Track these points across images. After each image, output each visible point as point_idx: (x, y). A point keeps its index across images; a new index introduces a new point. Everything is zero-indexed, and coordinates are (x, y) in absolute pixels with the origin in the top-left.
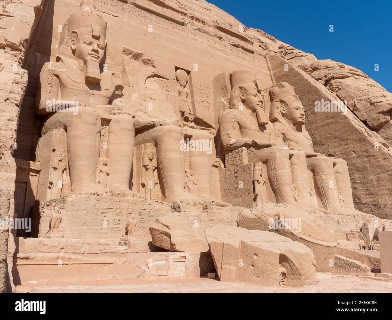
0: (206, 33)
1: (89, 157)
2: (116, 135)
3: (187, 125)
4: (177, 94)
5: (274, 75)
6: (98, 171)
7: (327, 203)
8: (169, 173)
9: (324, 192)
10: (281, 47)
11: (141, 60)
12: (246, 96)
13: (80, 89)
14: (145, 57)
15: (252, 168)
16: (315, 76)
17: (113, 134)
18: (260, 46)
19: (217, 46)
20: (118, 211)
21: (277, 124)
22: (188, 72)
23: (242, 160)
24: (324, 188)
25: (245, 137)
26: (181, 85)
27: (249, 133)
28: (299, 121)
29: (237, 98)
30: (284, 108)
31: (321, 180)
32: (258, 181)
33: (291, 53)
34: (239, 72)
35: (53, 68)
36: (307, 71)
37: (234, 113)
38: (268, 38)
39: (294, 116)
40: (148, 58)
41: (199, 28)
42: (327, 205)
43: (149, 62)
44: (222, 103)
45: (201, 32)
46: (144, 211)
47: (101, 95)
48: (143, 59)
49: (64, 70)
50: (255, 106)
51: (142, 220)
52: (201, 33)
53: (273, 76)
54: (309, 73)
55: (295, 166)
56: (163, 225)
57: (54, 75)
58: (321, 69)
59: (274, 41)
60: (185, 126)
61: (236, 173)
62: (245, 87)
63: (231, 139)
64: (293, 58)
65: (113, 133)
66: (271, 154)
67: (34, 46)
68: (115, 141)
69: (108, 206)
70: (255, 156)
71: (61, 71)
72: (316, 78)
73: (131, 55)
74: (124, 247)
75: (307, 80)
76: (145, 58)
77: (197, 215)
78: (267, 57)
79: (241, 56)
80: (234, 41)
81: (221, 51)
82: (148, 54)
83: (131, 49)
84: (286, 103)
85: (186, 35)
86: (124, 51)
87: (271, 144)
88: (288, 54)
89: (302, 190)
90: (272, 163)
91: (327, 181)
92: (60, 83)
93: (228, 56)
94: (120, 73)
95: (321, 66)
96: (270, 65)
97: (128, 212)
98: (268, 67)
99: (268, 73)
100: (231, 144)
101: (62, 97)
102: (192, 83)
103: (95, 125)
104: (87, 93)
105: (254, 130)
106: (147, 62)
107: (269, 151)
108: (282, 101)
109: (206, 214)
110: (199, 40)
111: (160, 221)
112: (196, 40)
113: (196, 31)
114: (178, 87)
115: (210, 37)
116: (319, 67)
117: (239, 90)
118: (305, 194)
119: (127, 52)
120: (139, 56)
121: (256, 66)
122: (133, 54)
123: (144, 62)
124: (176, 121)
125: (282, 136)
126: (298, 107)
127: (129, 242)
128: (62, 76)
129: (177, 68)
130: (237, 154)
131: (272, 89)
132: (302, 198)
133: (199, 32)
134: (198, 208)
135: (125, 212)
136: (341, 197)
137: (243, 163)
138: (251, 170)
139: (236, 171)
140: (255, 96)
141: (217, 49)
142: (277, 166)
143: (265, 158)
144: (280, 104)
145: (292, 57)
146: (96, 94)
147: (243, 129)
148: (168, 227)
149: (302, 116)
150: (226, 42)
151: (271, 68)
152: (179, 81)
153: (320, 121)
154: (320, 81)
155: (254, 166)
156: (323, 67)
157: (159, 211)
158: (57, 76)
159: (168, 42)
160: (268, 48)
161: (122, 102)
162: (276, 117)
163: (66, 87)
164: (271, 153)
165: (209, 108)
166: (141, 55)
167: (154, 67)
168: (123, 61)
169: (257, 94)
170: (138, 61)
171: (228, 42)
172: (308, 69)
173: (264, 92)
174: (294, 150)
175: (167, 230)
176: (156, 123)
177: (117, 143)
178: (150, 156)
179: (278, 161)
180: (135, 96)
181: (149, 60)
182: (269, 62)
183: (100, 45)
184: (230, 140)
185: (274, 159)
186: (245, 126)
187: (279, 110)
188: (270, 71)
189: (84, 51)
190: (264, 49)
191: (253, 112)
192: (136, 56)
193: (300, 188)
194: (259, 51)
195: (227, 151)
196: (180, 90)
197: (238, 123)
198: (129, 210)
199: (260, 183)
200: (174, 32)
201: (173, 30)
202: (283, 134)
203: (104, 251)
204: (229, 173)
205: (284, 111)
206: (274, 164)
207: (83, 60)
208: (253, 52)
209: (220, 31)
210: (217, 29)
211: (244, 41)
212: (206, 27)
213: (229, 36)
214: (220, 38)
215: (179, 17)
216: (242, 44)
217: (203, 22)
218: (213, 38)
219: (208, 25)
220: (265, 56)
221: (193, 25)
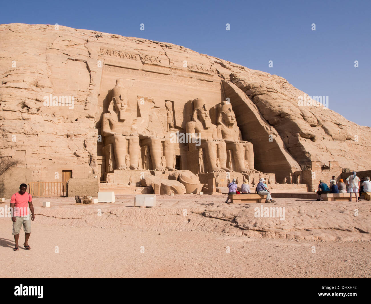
0: (183, 76)
1: (121, 155)
11: (147, 100)
12: (200, 114)
13: (118, 125)
14: (149, 99)
16: (248, 94)
18: (219, 76)
19: (189, 83)
20: (131, 174)
21: (219, 125)
35: (107, 117)
37: (193, 124)
38: (226, 68)
39: (228, 120)
41: (179, 75)
47: (127, 126)
50: (204, 119)
51: (139, 177)
52: (180, 77)
53: (224, 94)
54: (245, 91)
59: (229, 69)
62: (199, 109)
71: (110, 118)
74: (129, 186)
78: (222, 83)
79: (205, 86)
81: (192, 85)
82: (150, 97)
83: (142, 96)
84: (225, 113)
85: (171, 81)
86: (138, 98)
88: (234, 79)
93: (196, 88)
96: (223, 88)
103: (123, 142)
104: (121, 126)
105: (203, 132)
108: (223, 113)
110: (179, 81)
112: (177, 82)
115: (185, 78)
116: (250, 88)
121: (214, 90)
123: (149, 101)
128: (111, 120)
133: (178, 77)
140: (204, 114)
141: (190, 85)
145: (236, 81)
146: (125, 126)
149: (232, 120)
150: (195, 79)
157: (146, 174)
158: (109, 120)
159: (161, 87)
160: (223, 77)
162: (219, 122)
163: (112, 124)
166: (147, 98)
167: (154, 103)
168: (138, 103)
171: (197, 79)
179: (209, 148)
180: (143, 122)
181: (151, 100)
183: (125, 103)
186: (198, 130)
189: (118, 107)
190: (221, 77)
191: (203, 122)
194: (217, 79)
197: (195, 129)
202: (222, 131)
207: (118, 111)
208: (212, 82)
209: (192, 72)
210: (190, 72)
211: (207, 75)
212: (184, 72)
213: (198, 75)
214: (191, 78)
215: (167, 71)
216: (206, 77)
217: (182, 70)
218: (187, 78)
219: (185, 71)
220: (220, 83)
221: (175, 73)
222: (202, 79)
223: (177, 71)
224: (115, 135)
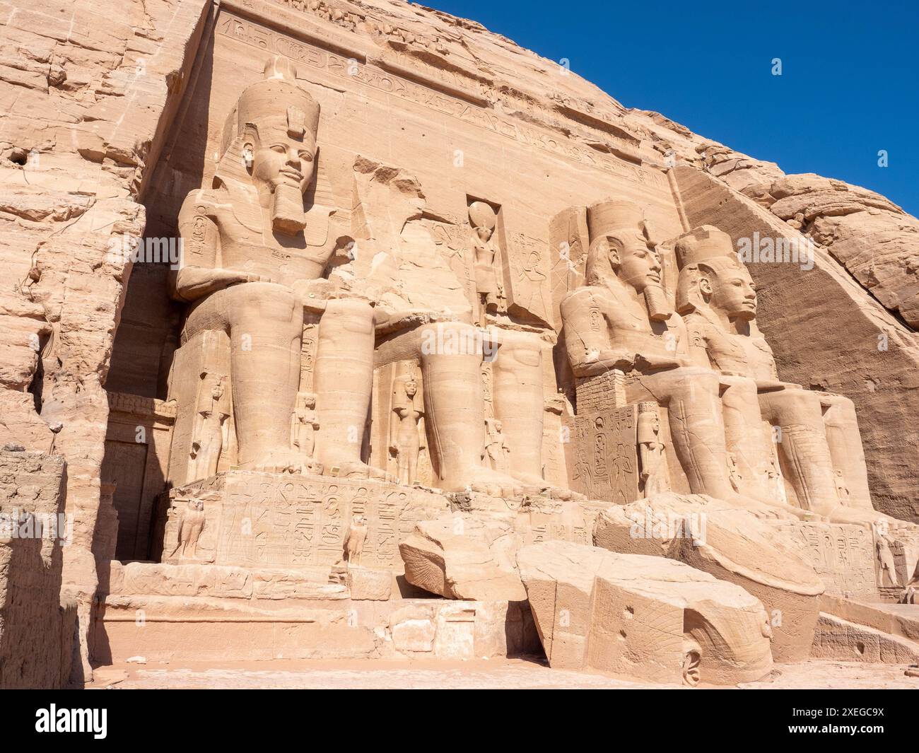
0: (534, 121)
1: (275, 390)
2: (334, 342)
3: (493, 323)
4: (470, 254)
5: (687, 210)
6: (295, 420)
7: (808, 496)
8: (449, 427)
9: (800, 471)
10: (701, 148)
11: (393, 184)
12: (622, 258)
13: (261, 245)
14: (402, 176)
15: (636, 415)
16: (780, 212)
17: (328, 341)
18: (655, 148)
19: (559, 150)
20: (332, 507)
21: (692, 317)
22: (496, 208)
23: (613, 398)
24: (801, 462)
25: (619, 347)
26: (480, 236)
29: (602, 261)
30: (707, 282)
31: (795, 443)
32: (647, 444)
33: (725, 161)
34: (607, 204)
35: (205, 202)
36: (762, 201)
37: (594, 296)
38: (674, 130)
39: (732, 299)
40: (408, 179)
41: (521, 113)
42: (809, 499)
43: (410, 187)
44: (571, 274)
45: (523, 119)
46: (391, 507)
47: (306, 259)
48: (399, 181)
49: (229, 205)
50: (642, 278)
51: (386, 527)
52: (523, 122)
53: (683, 212)
54: (766, 205)
55: (732, 411)
56: (429, 538)
57: (207, 216)
58: (792, 195)
59: (686, 136)
60: (489, 323)
61: (599, 425)
62: (620, 237)
63: (587, 351)
64: (729, 171)
65: (328, 338)
66: (676, 385)
67: (168, 158)
68: (333, 355)
69: (312, 497)
70: (642, 388)
71: (222, 209)
72: (783, 215)
73: (373, 174)
74: (340, 587)
76: (402, 179)
77: (507, 519)
78: (671, 172)
79: (612, 170)
80: (595, 136)
81: (569, 160)
82: (408, 170)
83: (372, 159)
84: (713, 271)
85: (491, 127)
86: (356, 165)
88: (717, 164)
89: (748, 465)
90: (679, 403)
91: (807, 445)
92: (220, 233)
93: (583, 172)
94: (348, 211)
95: (792, 188)
96: (676, 189)
97: (356, 510)
98: (674, 194)
99: (674, 205)
100: (588, 362)
101: (223, 263)
102: (504, 230)
103: (290, 320)
104: (275, 253)
105: (641, 332)
106: (406, 187)
107: (673, 378)
108: (703, 268)
109: (526, 516)
110: (520, 137)
111: (423, 530)
112: (512, 138)
113: (513, 119)
114: (474, 240)
115: (545, 130)
116: (788, 190)
118: (756, 475)
119: (364, 166)
120: (390, 174)
121: (647, 192)
122: (375, 170)
123: (400, 188)
125: (704, 344)
127: (350, 576)
128: (225, 219)
129: (471, 200)
130: (602, 385)
131: (681, 241)
132: (749, 483)
133: (519, 120)
134: (509, 503)
135: (348, 509)
136: (841, 482)
137: (614, 404)
138: (632, 421)
139: (600, 421)
140: (642, 256)
141: (560, 157)
142: (690, 411)
143: (663, 394)
144: (699, 274)
145: (726, 170)
146: (296, 256)
147: (616, 331)
148: (438, 543)
149: (748, 300)
150: (579, 141)
151: (679, 195)
152: (476, 226)
153: (790, 311)
154: (790, 221)
155: (640, 411)
156: (796, 191)
157: (423, 509)
158: (214, 219)
159: (452, 144)
160: (672, 153)
161: (350, 272)
162: (689, 303)
163: (232, 241)
164: (678, 382)
165: (541, 284)
166: (394, 172)
167: (422, 197)
168: (355, 186)
170: (388, 184)
171: (584, 141)
172: (763, 195)
173: (664, 248)
174: (731, 375)
175: (436, 550)
176: (421, 318)
177: (336, 360)
178: (409, 389)
179: (693, 399)
180: (379, 259)
181: (411, 182)
182: (674, 181)
183: (303, 151)
184: (587, 354)
185: (685, 395)
186: (620, 323)
187: (696, 287)
188: (677, 201)
189: (271, 164)
190: (663, 153)
191: (638, 292)
192: (384, 175)
193: (745, 461)
194: (654, 158)
195: (580, 378)
196: (478, 247)
197: (605, 317)
198: (356, 505)
199: (653, 449)
200: (466, 121)
201: (464, 117)
202: (706, 340)
203: (292, 594)
204: (585, 426)
205: (709, 288)
206: (684, 406)
207: (268, 183)
208: (639, 162)
209: (566, 117)
210: (560, 112)
212: (537, 109)
214: (566, 133)
215: (476, 90)
216: (616, 143)
217: (529, 98)
218: (551, 133)
219: (539, 105)
220: (666, 170)
221: (506, 105)
222: (602, 144)
223: (511, 100)
224: (245, 281)
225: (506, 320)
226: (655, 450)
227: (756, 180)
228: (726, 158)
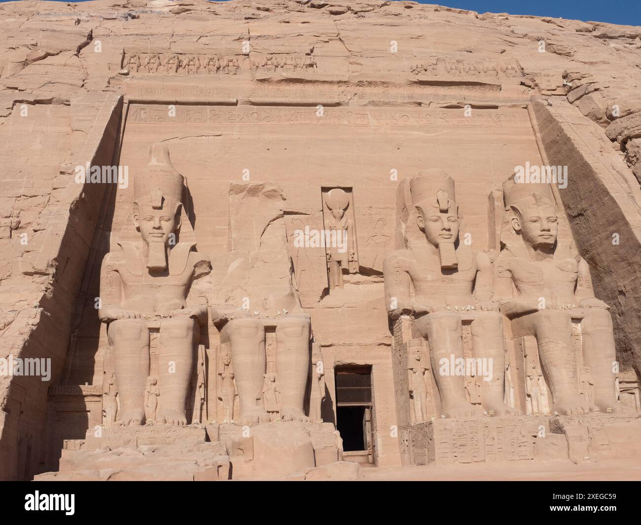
0: (386, 104)
2: (165, 346)
3: (348, 282)
5: (543, 141)
6: (146, 393)
7: (553, 391)
9: (548, 373)
10: (566, 73)
11: (262, 195)
12: (424, 223)
13: (142, 284)
14: (269, 188)
16: (610, 134)
18: (522, 84)
19: (412, 121)
22: (350, 190)
23: (402, 336)
24: (547, 366)
26: (335, 217)
27: (422, 288)
28: (539, 242)
30: (517, 220)
31: (543, 352)
32: (412, 369)
33: (578, 87)
36: (601, 123)
37: (398, 258)
38: (555, 52)
39: (531, 234)
40: (272, 189)
41: (373, 101)
42: (554, 394)
43: (275, 194)
45: (377, 105)
47: (171, 285)
48: (264, 192)
49: (124, 262)
50: (435, 238)
52: (376, 108)
53: (540, 143)
54: (604, 127)
55: (476, 338)
57: (114, 271)
58: (618, 117)
59: (567, 56)
60: (345, 283)
61: (400, 356)
62: (422, 207)
64: (581, 96)
66: (428, 326)
70: (416, 328)
71: (120, 265)
72: (611, 137)
73: (245, 192)
75: (578, 152)
76: (267, 190)
78: (531, 107)
79: (466, 123)
80: (452, 97)
81: (421, 128)
82: (272, 182)
83: (242, 183)
84: (519, 212)
85: (346, 122)
86: (231, 190)
87: (426, 310)
88: (573, 90)
90: (429, 339)
91: (548, 353)
92: (122, 279)
93: (435, 134)
94: (226, 227)
96: (535, 122)
98: (533, 127)
99: (534, 138)
100: (392, 310)
101: (125, 297)
102: (354, 207)
104: (151, 286)
105: (433, 281)
106: (272, 195)
107: (427, 321)
108: (514, 209)
110: (373, 122)
112: (366, 126)
113: (367, 108)
114: (329, 222)
115: (398, 108)
117: (414, 213)
119: (237, 190)
120: (258, 189)
122: (246, 190)
123: (268, 196)
124: (289, 295)
125: (509, 275)
126: (538, 217)
128: (123, 272)
129: (325, 189)
130: (399, 326)
133: (372, 108)
136: (585, 378)
137: (403, 340)
139: (400, 352)
140: (436, 221)
141: (412, 128)
143: (425, 331)
144: (513, 214)
145: (578, 96)
146: (165, 285)
147: (415, 282)
149: (544, 232)
150: (431, 108)
151: (537, 128)
152: (331, 210)
153: (602, 229)
154: (615, 143)
155: (409, 346)
156: (621, 114)
158: (118, 271)
159: (310, 148)
160: (536, 85)
161: (210, 282)
162: (501, 241)
163: (126, 285)
164: (428, 324)
165: (385, 244)
166: (261, 187)
167: (284, 199)
168: (230, 207)
169: (439, 217)
170: (258, 196)
171: (438, 106)
172: (602, 118)
179: (434, 336)
180: (234, 265)
181: (274, 191)
182: (533, 116)
183: (163, 217)
185: (431, 333)
187: (510, 226)
188: (535, 133)
189: (144, 231)
190: (530, 87)
192: (254, 191)
194: (516, 96)
195: (394, 320)
196: (331, 227)
197: (408, 273)
199: (415, 373)
200: (323, 125)
201: (322, 122)
202: (510, 271)
204: (397, 355)
205: (518, 225)
207: (146, 241)
208: (496, 107)
209: (422, 86)
210: (415, 85)
211: (477, 87)
212: (392, 91)
213: (442, 91)
214: (420, 104)
215: (334, 93)
216: (473, 95)
217: (383, 83)
218: (403, 109)
219: (395, 86)
220: (525, 106)
221: (362, 97)
222: (454, 103)
223: (368, 90)
224: (116, 319)
225: (359, 277)
226: (417, 373)
227: (597, 104)
228: (579, 85)
